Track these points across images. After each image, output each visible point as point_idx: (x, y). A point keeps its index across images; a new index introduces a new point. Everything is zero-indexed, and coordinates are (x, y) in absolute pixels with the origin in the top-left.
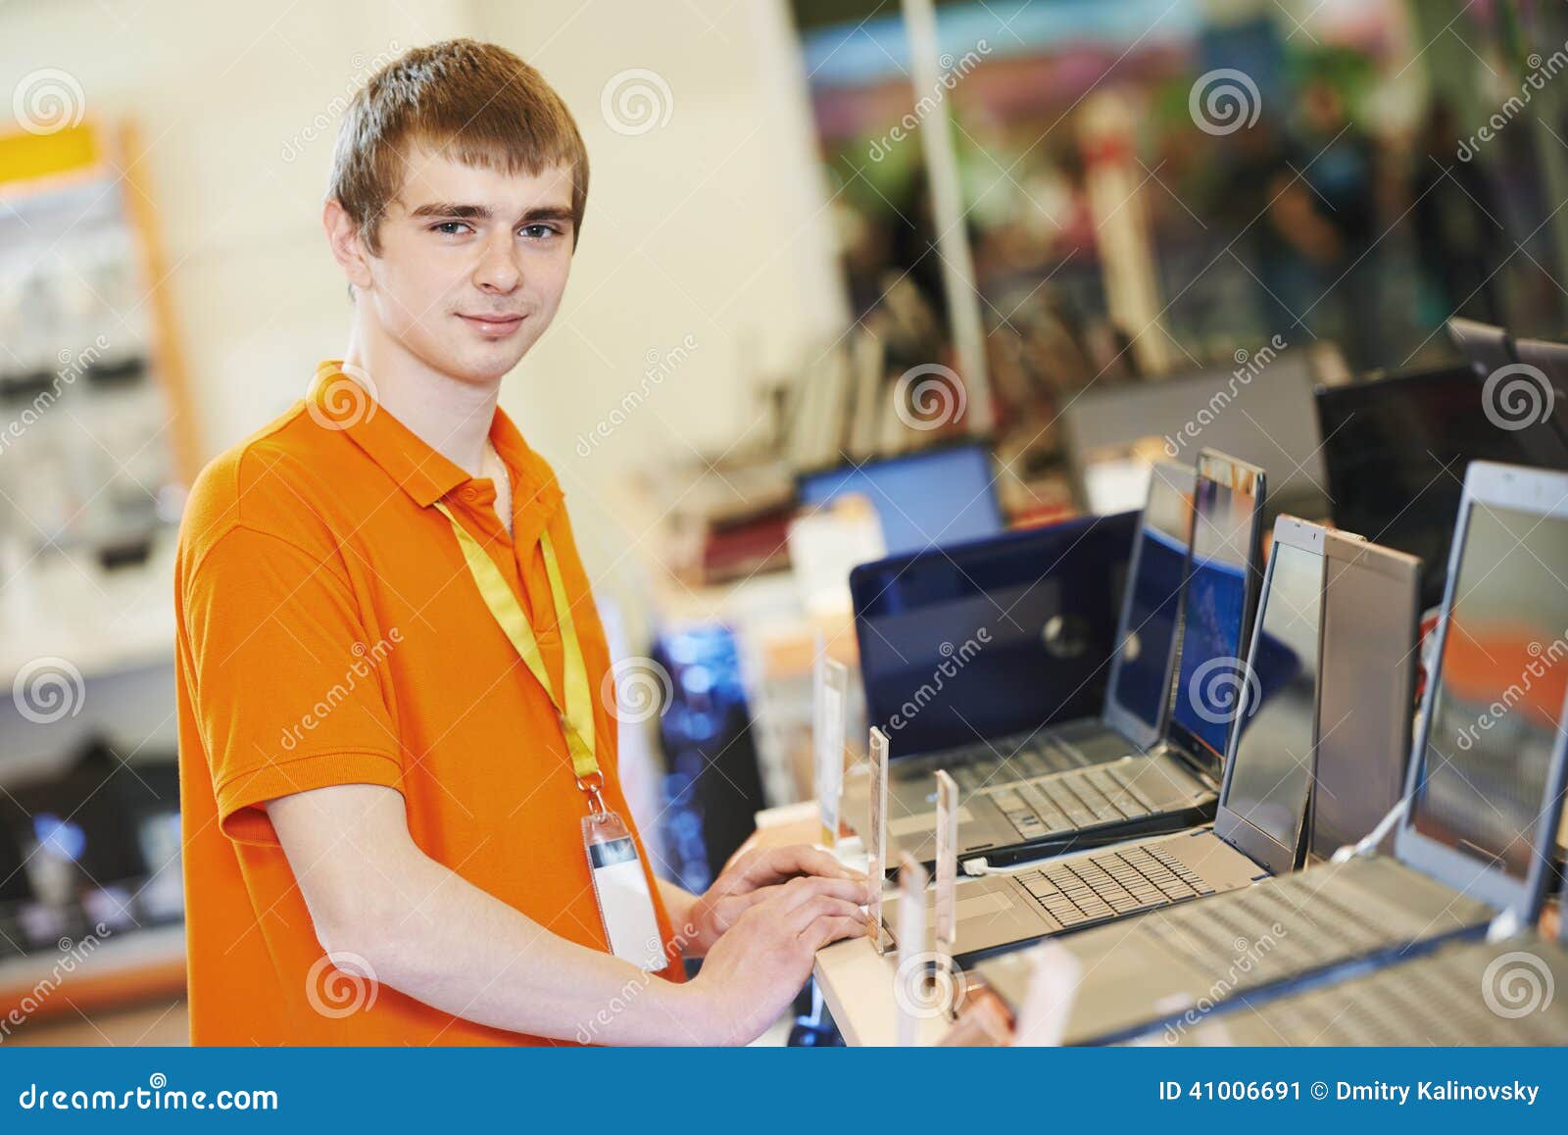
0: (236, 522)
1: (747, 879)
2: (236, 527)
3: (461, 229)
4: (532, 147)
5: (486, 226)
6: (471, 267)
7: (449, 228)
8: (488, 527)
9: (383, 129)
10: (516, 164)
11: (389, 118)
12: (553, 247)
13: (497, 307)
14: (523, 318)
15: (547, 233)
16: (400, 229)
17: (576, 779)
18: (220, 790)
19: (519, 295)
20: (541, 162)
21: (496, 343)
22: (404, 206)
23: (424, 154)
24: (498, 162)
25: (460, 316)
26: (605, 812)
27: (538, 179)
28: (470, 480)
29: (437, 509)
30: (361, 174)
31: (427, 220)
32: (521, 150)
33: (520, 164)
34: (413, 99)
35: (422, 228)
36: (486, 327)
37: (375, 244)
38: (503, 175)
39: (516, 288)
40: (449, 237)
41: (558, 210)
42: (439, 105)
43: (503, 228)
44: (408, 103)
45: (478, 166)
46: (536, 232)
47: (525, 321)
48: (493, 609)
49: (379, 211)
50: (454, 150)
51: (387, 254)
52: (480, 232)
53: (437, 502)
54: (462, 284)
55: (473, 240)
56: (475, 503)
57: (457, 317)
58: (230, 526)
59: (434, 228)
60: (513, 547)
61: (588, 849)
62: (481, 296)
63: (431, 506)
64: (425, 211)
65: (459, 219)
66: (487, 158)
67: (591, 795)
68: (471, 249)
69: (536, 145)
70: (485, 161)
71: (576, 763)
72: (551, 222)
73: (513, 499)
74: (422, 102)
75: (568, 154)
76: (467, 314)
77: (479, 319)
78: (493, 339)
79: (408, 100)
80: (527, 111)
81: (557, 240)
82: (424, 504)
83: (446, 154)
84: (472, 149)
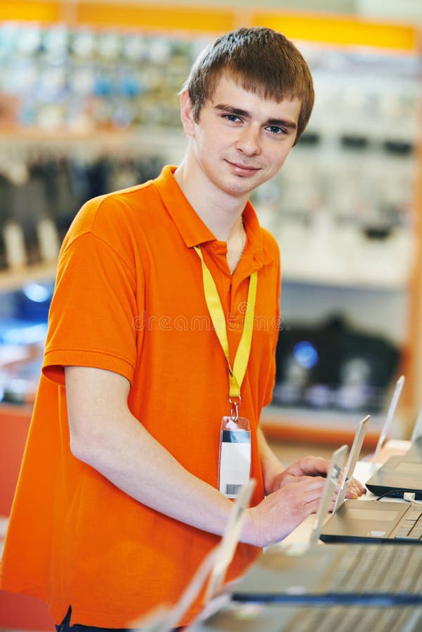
0: (89, 230)
1: (302, 470)
2: (89, 233)
3: (237, 120)
4: (279, 88)
5: (248, 121)
6: (236, 139)
7: (232, 118)
8: (220, 266)
9: (213, 63)
10: (268, 95)
11: (217, 58)
12: (282, 140)
13: (244, 161)
14: (258, 169)
15: (280, 132)
16: (209, 113)
17: (229, 397)
18: (47, 353)
19: (257, 158)
20: (282, 97)
21: (242, 178)
22: (213, 103)
23: (227, 79)
24: (260, 92)
25: (227, 161)
26: (237, 417)
27: (279, 105)
28: (215, 240)
29: (195, 251)
30: (198, 81)
31: (220, 112)
32: (273, 88)
33: (271, 95)
34: (230, 52)
35: (219, 115)
36: (238, 170)
37: (197, 117)
38: (262, 99)
39: (254, 155)
40: (230, 122)
41: (286, 122)
42: (240, 58)
43: (256, 124)
44: (227, 53)
45: (250, 92)
46: (275, 130)
47: (259, 172)
48: (208, 306)
49: (202, 102)
50: (240, 81)
51: (201, 123)
52: (246, 123)
53: (197, 246)
54: (231, 146)
55: (240, 126)
56: (216, 252)
57: (225, 162)
58: (86, 231)
59: (224, 116)
60: (231, 278)
61: (222, 432)
62: (238, 154)
63: (193, 248)
64: (220, 107)
65: (236, 115)
66: (255, 89)
67: (234, 407)
68: (239, 131)
69: (281, 88)
70: (254, 90)
71: (231, 390)
72: (283, 127)
73: (242, 256)
74: (233, 54)
75: (300, 95)
76: (229, 161)
77: (235, 165)
78: (240, 176)
79: (228, 51)
80: (281, 71)
81: (284, 136)
82: (189, 246)
83: (237, 82)
84: (249, 82)
